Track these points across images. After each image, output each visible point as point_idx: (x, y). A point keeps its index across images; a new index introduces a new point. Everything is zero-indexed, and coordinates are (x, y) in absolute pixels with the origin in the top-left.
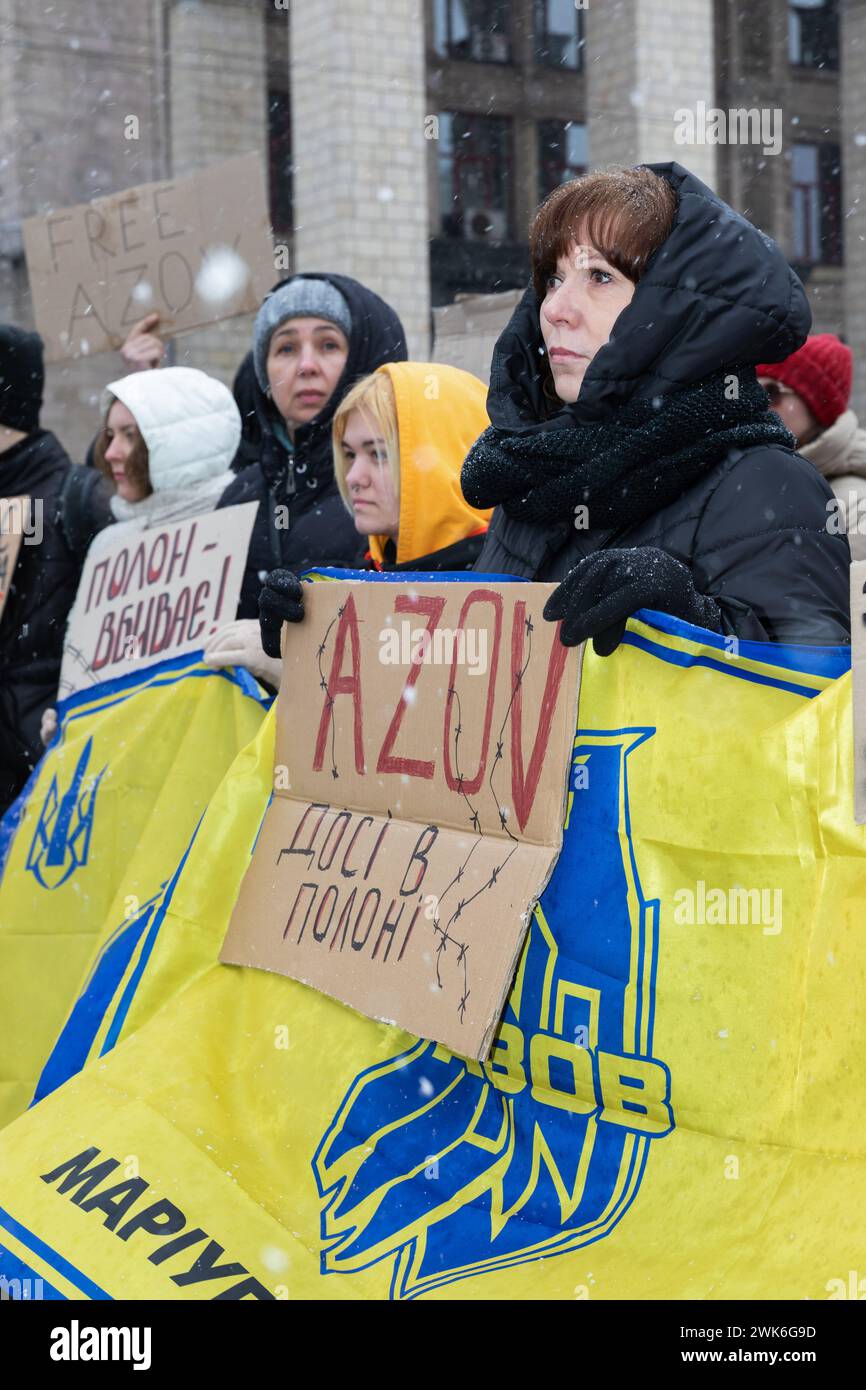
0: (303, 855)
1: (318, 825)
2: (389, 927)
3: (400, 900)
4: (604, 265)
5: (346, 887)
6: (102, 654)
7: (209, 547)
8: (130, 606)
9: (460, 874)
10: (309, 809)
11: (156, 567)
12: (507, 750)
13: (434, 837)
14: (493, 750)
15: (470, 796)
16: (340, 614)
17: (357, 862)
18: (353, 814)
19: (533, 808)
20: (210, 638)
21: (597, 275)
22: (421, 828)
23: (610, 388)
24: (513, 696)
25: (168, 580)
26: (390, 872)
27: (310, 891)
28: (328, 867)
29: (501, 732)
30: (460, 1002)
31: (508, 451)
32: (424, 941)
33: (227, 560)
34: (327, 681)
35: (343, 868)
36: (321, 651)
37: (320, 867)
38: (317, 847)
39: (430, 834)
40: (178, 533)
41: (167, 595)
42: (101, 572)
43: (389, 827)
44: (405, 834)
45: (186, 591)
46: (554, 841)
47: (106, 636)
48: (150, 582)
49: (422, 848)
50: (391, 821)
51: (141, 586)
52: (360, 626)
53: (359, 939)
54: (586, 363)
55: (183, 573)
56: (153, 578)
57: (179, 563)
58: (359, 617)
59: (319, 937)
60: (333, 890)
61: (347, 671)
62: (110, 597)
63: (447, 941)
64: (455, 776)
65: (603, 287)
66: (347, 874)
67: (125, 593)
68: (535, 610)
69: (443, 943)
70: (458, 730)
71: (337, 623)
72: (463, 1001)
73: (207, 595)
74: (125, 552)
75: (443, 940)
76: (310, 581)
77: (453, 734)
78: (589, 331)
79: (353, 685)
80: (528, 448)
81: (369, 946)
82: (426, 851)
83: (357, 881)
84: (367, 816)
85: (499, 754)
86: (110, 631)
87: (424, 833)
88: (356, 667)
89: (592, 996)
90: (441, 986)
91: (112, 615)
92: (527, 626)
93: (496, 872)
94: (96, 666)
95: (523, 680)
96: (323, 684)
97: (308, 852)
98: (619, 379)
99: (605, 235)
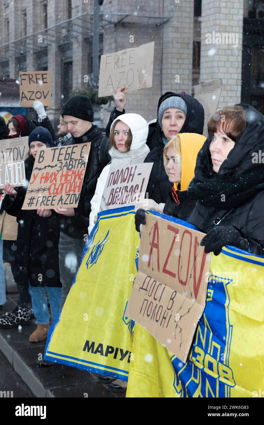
0: (145, 291)
1: (149, 282)
2: (164, 318)
3: (167, 311)
4: (226, 137)
5: (155, 303)
6: (110, 201)
7: (139, 174)
8: (118, 188)
9: (181, 308)
10: (147, 277)
11: (125, 178)
12: (192, 276)
13: (176, 295)
14: (189, 276)
15: (184, 286)
16: (154, 225)
17: (158, 297)
18: (157, 281)
19: (198, 294)
20: (138, 202)
21: (225, 139)
22: (173, 291)
23: (227, 172)
24: (194, 262)
25: (128, 182)
26: (165, 302)
27: (146, 302)
28: (151, 296)
29: (191, 271)
30: (180, 345)
31: (198, 186)
32: (172, 324)
33: (144, 179)
34: (151, 243)
35: (154, 297)
36: (150, 234)
37: (149, 295)
38: (148, 289)
39: (175, 293)
40: (132, 168)
41: (127, 186)
42: (112, 175)
43: (165, 288)
44: (169, 291)
45: (132, 186)
46: (203, 304)
47: (111, 195)
48: (123, 182)
49: (172, 297)
50: (166, 286)
51: (121, 183)
52: (159, 231)
53: (157, 319)
54: (221, 163)
55: (132, 181)
56: (124, 180)
57: (131, 177)
58: (159, 228)
59: (148, 316)
60: (152, 303)
61: (156, 242)
62: (113, 184)
63: (177, 326)
64: (180, 279)
65: (226, 143)
66: (155, 299)
67: (117, 184)
68: (200, 240)
69: (176, 327)
70: (181, 267)
71: (153, 228)
72: (181, 344)
73: (137, 189)
74: (118, 171)
75: (177, 325)
76: (148, 214)
77: (180, 268)
78: (222, 155)
79: (157, 246)
80: (204, 187)
81: (160, 322)
82: (173, 298)
83: (157, 302)
84: (160, 283)
85: (191, 277)
86: (113, 195)
87: (173, 293)
88: (158, 242)
89: (218, 347)
90: (175, 339)
91: (113, 189)
92: (197, 244)
93: (189, 309)
94: (108, 204)
95: (196, 258)
96: (150, 244)
97: (146, 290)
98: (229, 169)
99: (227, 129)
